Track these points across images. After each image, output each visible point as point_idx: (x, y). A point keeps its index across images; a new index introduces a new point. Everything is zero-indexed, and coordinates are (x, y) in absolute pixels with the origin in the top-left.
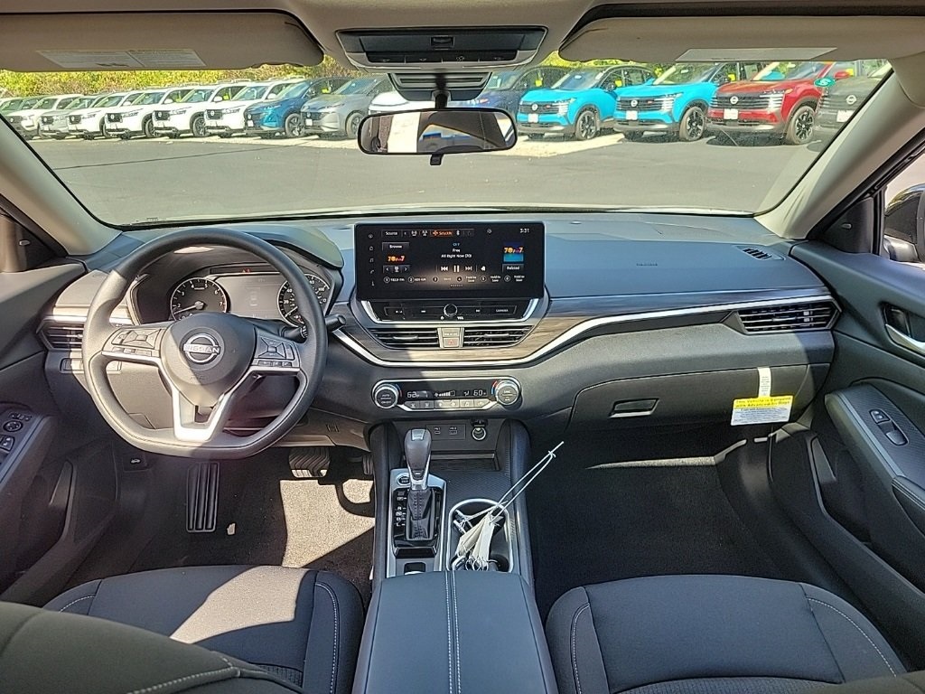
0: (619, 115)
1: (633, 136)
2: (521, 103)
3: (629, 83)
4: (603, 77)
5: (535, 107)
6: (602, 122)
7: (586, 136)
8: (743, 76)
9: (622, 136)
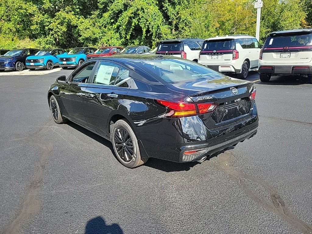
0: (61, 63)
1: (65, 68)
2: (26, 60)
3: (59, 54)
4: (52, 52)
5: (32, 61)
6: (54, 64)
7: (50, 69)
8: (91, 52)
9: (61, 68)
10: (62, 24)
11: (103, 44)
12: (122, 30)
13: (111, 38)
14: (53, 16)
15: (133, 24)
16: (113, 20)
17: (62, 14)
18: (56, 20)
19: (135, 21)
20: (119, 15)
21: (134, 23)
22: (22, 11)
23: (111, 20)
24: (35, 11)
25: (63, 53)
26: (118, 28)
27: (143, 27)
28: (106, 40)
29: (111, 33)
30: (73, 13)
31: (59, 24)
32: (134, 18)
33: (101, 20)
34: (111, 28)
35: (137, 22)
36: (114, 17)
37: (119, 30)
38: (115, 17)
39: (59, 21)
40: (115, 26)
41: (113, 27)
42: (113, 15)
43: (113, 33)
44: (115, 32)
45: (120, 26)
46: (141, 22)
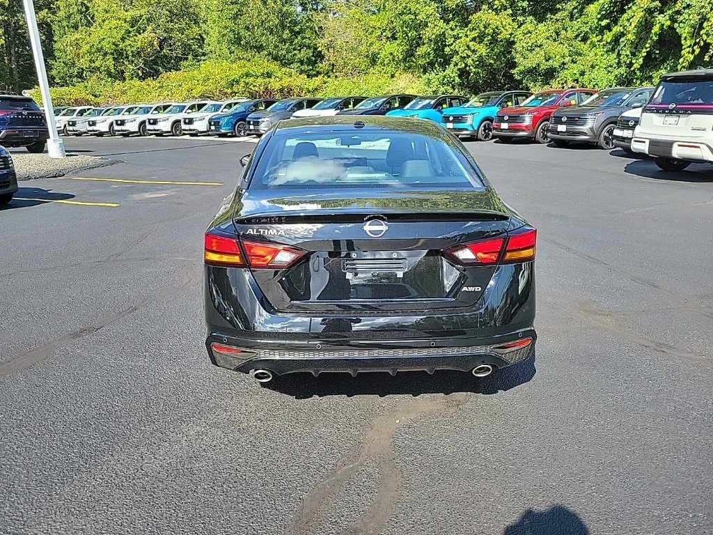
10: (480, 38)
11: (566, 82)
12: (625, 46)
13: (593, 67)
14: (465, 23)
15: (656, 29)
16: (608, 21)
17: (484, 16)
18: (470, 31)
19: (662, 20)
20: (626, 7)
21: (658, 26)
22: (407, 18)
23: (599, 20)
24: (431, 15)
25: (460, 105)
26: (616, 40)
27: (684, 35)
28: (575, 72)
29: (596, 55)
30: (509, 11)
31: (474, 39)
32: (661, 12)
33: (576, 24)
34: (598, 41)
35: (669, 23)
36: (612, 12)
37: (619, 45)
38: (614, 12)
39: (475, 34)
40: (608, 36)
41: (605, 37)
42: (610, 7)
43: (600, 54)
44: (607, 52)
45: (622, 34)
46: (681, 22)
